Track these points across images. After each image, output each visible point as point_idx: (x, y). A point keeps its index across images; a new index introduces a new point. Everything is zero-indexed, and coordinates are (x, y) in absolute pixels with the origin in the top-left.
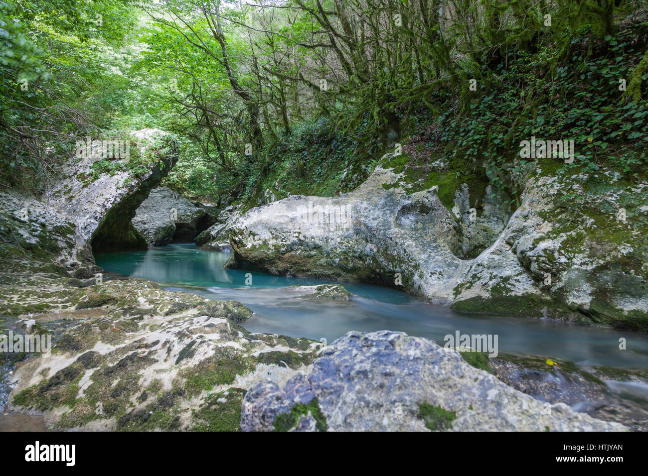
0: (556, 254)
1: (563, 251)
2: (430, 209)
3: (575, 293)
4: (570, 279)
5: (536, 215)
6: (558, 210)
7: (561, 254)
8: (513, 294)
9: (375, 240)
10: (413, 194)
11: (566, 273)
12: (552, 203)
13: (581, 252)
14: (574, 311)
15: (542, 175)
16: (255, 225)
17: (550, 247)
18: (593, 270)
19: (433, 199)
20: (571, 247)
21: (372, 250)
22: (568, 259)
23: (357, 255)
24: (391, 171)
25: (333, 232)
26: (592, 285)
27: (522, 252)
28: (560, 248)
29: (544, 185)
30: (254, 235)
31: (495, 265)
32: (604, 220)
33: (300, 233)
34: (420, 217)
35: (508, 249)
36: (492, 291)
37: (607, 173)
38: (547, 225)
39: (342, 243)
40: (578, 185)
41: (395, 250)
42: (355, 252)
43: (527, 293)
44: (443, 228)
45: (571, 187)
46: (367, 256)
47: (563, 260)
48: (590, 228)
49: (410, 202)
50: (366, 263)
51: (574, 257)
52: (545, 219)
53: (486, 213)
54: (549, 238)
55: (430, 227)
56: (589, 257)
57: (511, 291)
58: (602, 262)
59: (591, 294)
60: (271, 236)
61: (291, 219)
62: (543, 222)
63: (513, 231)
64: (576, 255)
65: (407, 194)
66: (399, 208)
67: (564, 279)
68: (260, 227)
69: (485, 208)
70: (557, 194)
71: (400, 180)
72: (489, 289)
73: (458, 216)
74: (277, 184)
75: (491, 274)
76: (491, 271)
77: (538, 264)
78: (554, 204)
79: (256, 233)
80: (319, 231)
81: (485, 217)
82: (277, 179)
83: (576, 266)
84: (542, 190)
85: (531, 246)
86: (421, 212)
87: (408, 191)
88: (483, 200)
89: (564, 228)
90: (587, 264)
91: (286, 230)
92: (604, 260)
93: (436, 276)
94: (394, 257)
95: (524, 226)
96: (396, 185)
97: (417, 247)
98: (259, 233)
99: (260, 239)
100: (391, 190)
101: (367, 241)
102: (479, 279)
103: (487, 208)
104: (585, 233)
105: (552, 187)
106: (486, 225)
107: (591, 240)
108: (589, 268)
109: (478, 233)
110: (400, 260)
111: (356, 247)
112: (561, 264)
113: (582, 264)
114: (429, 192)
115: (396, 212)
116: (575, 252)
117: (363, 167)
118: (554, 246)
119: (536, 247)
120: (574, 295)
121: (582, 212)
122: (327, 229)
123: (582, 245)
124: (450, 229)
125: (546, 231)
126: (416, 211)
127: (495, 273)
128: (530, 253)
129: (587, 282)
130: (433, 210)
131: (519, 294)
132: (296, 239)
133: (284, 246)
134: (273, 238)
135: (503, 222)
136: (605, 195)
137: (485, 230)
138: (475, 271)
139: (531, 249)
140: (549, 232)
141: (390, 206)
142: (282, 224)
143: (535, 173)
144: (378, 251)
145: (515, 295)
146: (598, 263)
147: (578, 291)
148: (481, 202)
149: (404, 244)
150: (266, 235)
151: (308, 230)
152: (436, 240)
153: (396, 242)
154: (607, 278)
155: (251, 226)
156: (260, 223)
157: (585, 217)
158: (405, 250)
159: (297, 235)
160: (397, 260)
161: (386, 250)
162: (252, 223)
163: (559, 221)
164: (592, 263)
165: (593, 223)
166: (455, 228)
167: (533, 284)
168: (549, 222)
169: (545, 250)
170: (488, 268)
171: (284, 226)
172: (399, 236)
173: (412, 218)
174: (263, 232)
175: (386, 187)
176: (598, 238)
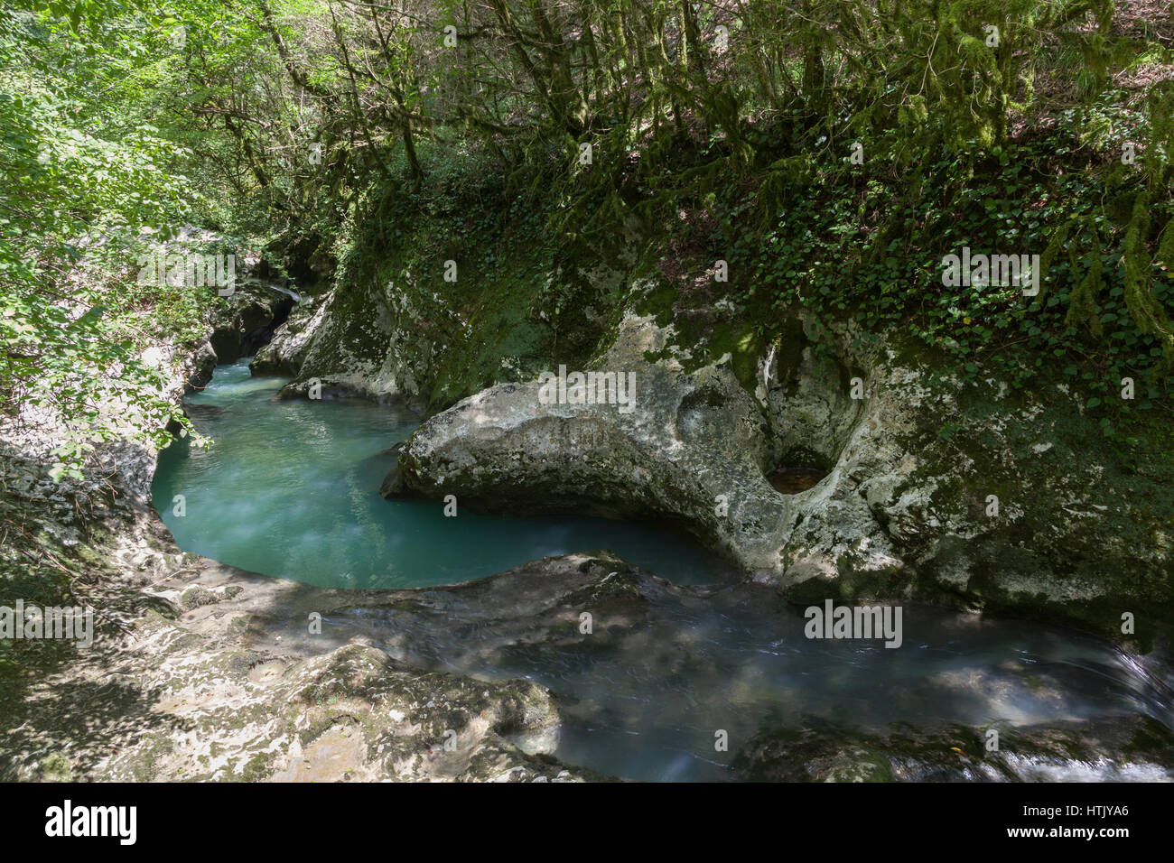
0: (925, 514)
1: (933, 509)
2: (724, 398)
3: (948, 567)
4: (942, 549)
5: (893, 441)
6: (923, 437)
7: (930, 513)
8: (866, 567)
9: (647, 464)
10: (696, 373)
11: (937, 541)
12: (914, 423)
13: (956, 511)
14: (947, 592)
15: (897, 363)
16: (448, 447)
17: (916, 503)
18: (973, 539)
19: (727, 379)
20: (945, 504)
21: (643, 477)
22: (941, 522)
23: (617, 480)
24: (652, 322)
25: (575, 446)
26: (971, 559)
27: (877, 505)
28: (931, 504)
29: (901, 385)
30: (447, 462)
31: (838, 519)
32: (986, 461)
33: (522, 453)
34: (710, 414)
35: (852, 488)
36: (838, 564)
37: (989, 381)
38: (909, 459)
39: (592, 463)
40: (950, 397)
41: (682, 483)
42: (614, 477)
43: (884, 565)
44: (746, 431)
45: (941, 399)
46: (636, 484)
47: (934, 523)
48: (969, 473)
49: (692, 388)
50: (634, 494)
51: (949, 519)
52: (906, 449)
53: (803, 390)
54: (914, 484)
55: (728, 432)
56: (968, 520)
57: (864, 563)
58: (984, 529)
59: (968, 571)
60: (475, 461)
61: (507, 432)
62: (904, 453)
63: (861, 464)
64: (951, 516)
65: (686, 373)
66: (678, 403)
67: (934, 549)
68: (455, 449)
69: (801, 383)
70: (921, 408)
71: (670, 342)
72: (834, 560)
73: (765, 404)
74: (408, 275)
75: (834, 533)
76: (833, 528)
77: (901, 527)
78: (918, 423)
79: (451, 458)
80: (553, 446)
81: (802, 397)
82: (407, 265)
83: (951, 533)
84: (898, 394)
85: (891, 500)
86: (711, 404)
87: (689, 366)
88: (799, 370)
89: (933, 468)
90: (966, 531)
91: (500, 451)
92: (988, 527)
93: (752, 529)
94: (681, 492)
95: (877, 460)
96: (665, 354)
97: (717, 479)
98: (455, 458)
99: (457, 468)
100: (659, 363)
101: (634, 463)
102: (818, 540)
103: (804, 382)
104: (962, 481)
105: (913, 391)
106: (803, 409)
107: (970, 492)
108: (969, 536)
109: (794, 427)
110: (692, 500)
111: (615, 468)
112: (931, 528)
113: (959, 530)
114: (719, 366)
115: (675, 411)
116: (949, 512)
117: (582, 271)
118: (922, 501)
119: (897, 501)
120: (947, 570)
121: (957, 446)
122: (565, 441)
123: (958, 500)
124: (758, 433)
125: (908, 471)
126: (702, 402)
127: (839, 534)
128: (889, 510)
129: (964, 554)
130: (729, 400)
131: (875, 568)
132: (516, 464)
133: (497, 474)
134: (478, 464)
135: (828, 404)
136: (988, 421)
137: (803, 421)
138: (810, 526)
139: (892, 504)
140: (912, 473)
141: (663, 399)
142: (493, 441)
143: (884, 357)
144: (654, 479)
145: (871, 570)
146: (979, 530)
147: (952, 565)
148: (794, 373)
149: (695, 473)
150: (466, 460)
151: (535, 446)
152: (740, 456)
153: (684, 471)
154: (990, 549)
155: (441, 450)
156: (455, 442)
157: (961, 454)
158: (699, 485)
159: (518, 456)
160: (687, 498)
161: (668, 479)
162: (441, 444)
163: (926, 455)
164: (971, 528)
165: (973, 466)
166: (763, 428)
167: (891, 550)
168: (912, 454)
169: (910, 508)
170: (830, 524)
171: (497, 445)
172: (687, 458)
173: (698, 415)
174: (461, 457)
175: (651, 358)
176: (979, 491)
